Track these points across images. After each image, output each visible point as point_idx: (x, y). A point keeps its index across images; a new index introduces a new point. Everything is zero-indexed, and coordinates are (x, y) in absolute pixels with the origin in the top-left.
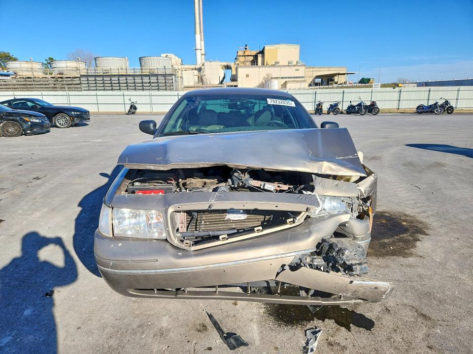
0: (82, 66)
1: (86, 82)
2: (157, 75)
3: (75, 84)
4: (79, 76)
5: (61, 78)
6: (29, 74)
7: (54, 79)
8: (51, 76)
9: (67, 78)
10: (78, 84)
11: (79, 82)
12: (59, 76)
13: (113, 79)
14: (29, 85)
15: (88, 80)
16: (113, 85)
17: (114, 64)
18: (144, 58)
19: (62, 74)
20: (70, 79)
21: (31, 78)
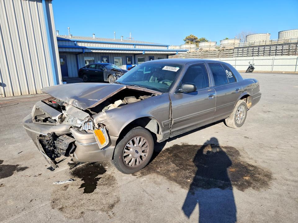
0: (237, 42)
1: (237, 52)
2: (289, 44)
3: (230, 53)
4: (234, 48)
5: (223, 50)
6: (208, 49)
7: (219, 51)
8: (218, 49)
9: (226, 50)
10: (231, 53)
11: (232, 52)
12: (223, 49)
13: (255, 48)
14: (206, 55)
15: (238, 50)
16: (254, 52)
17: (258, 39)
18: (282, 32)
19: (225, 48)
20: (228, 51)
21: (208, 51)
